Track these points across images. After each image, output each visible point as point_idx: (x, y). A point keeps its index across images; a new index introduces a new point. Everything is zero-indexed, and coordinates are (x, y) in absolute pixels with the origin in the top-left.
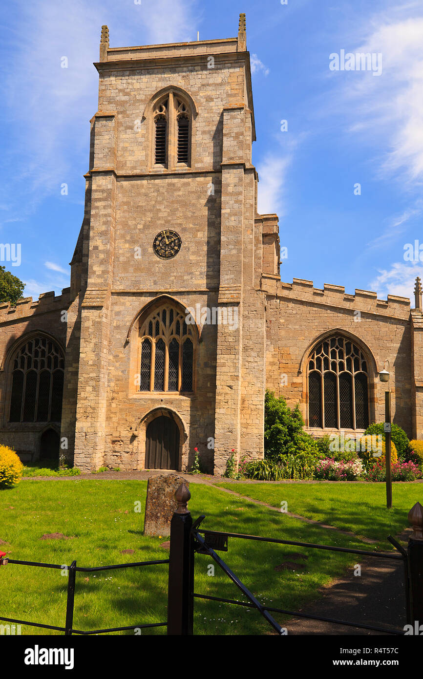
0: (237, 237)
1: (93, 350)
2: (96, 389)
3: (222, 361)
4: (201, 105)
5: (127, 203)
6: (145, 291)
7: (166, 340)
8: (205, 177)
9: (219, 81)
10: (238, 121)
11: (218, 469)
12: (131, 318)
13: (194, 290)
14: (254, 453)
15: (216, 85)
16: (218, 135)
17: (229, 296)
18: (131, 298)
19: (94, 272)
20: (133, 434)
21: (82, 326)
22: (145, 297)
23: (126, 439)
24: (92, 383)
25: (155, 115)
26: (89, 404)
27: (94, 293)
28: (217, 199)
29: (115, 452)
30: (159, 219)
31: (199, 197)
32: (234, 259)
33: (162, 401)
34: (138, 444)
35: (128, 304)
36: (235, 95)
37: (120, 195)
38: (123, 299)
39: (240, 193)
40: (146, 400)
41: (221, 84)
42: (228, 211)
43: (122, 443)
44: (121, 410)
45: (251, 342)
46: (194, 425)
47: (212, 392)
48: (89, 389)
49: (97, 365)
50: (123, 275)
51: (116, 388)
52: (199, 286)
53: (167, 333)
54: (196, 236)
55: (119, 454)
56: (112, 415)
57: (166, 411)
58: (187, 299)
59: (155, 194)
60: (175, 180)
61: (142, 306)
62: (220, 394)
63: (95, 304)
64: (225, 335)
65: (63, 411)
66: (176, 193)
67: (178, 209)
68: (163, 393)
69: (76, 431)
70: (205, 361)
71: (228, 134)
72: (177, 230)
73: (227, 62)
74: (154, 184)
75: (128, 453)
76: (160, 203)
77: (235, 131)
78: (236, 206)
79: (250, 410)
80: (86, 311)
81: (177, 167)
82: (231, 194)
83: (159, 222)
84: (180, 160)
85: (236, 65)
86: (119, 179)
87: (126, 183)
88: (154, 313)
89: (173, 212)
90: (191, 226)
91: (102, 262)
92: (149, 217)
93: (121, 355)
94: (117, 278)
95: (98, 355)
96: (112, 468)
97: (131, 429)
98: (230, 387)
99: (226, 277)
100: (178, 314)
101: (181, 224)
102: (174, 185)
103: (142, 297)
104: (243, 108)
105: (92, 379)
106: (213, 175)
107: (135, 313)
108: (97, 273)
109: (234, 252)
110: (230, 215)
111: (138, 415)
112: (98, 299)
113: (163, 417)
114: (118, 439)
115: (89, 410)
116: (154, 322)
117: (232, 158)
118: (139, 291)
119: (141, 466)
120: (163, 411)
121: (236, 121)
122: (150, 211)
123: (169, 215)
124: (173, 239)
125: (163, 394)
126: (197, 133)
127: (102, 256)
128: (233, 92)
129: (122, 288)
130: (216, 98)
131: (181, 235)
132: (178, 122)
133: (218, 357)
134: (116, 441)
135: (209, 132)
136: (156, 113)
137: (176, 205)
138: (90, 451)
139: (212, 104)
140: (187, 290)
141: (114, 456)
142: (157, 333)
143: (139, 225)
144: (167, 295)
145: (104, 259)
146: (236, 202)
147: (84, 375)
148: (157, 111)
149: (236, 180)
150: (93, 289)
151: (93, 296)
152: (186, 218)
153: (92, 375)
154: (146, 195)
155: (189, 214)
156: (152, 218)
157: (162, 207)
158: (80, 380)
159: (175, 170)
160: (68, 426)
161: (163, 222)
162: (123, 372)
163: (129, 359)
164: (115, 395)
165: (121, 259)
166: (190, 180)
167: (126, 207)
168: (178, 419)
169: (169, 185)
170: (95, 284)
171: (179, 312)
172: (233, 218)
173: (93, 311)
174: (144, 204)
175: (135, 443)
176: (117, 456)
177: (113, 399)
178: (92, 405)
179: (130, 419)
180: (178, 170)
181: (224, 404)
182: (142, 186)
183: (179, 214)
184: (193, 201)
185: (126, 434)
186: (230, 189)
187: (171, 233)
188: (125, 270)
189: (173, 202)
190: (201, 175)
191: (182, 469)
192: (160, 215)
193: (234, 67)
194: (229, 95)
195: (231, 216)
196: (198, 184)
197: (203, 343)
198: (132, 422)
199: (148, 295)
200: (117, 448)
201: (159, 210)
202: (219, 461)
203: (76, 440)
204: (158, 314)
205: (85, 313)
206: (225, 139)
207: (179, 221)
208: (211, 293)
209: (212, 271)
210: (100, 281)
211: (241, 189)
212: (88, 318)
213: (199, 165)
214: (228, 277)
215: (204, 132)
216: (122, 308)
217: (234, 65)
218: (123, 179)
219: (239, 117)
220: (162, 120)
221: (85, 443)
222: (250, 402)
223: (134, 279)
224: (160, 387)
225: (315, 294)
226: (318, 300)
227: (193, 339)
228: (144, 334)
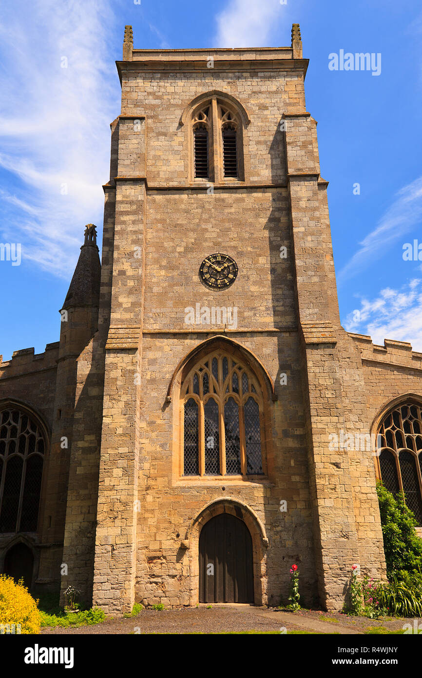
0: (318, 261)
1: (124, 413)
2: (128, 472)
3: (320, 426)
4: (253, 113)
5: (162, 221)
6: (190, 330)
7: (220, 399)
8: (264, 192)
9: (274, 88)
10: (304, 129)
11: (333, 601)
12: (173, 368)
13: (260, 329)
14: (374, 571)
15: (270, 92)
16: (280, 143)
17: (319, 335)
18: (171, 341)
19: (120, 305)
20: (182, 544)
21: (106, 377)
22: (191, 339)
23: (170, 553)
24: (122, 463)
25: (193, 122)
26: (118, 497)
27: (121, 331)
28: (281, 218)
29: (153, 576)
30: (206, 240)
31: (257, 216)
32: (316, 288)
33: (224, 489)
34: (190, 561)
35: (167, 349)
36: (294, 104)
37: (151, 211)
38: (158, 342)
39: (315, 209)
40: (199, 489)
41: (276, 92)
42: (302, 229)
43: (164, 561)
44: (161, 506)
45: (347, 401)
46: (275, 526)
47: (298, 475)
48: (117, 472)
49: (129, 434)
50: (158, 311)
51: (152, 471)
52: (266, 324)
53: (221, 389)
54: (257, 262)
55: (159, 580)
56: (147, 515)
57: (231, 506)
58: (251, 342)
59: (199, 211)
60: (225, 196)
61: (188, 352)
62: (323, 476)
63: (125, 346)
64: (320, 388)
65: (68, 511)
66: (227, 211)
67: (230, 228)
68: (220, 477)
69: (97, 543)
70: (283, 428)
71: (292, 143)
72: (231, 254)
73: (282, 70)
74: (197, 199)
75: (173, 577)
76: (207, 221)
77: (301, 140)
78: (312, 224)
79: (358, 501)
80: (112, 355)
81: (224, 181)
82: (305, 210)
83: (206, 244)
84: (227, 174)
85: (294, 73)
86: (150, 192)
87: (159, 198)
88: (201, 363)
89: (224, 232)
90: (249, 249)
91: (131, 292)
92: (191, 238)
93: (159, 422)
94: (151, 314)
95: (131, 420)
96: (149, 605)
97: (178, 536)
98: (337, 465)
99: (308, 311)
100: (234, 364)
101: (235, 248)
102: (223, 200)
103: (187, 339)
104: (309, 115)
105: (121, 456)
106: (274, 190)
107: (178, 361)
108: (124, 306)
109: (315, 279)
110: (305, 234)
111: (188, 512)
112: (130, 340)
113: (225, 515)
114: (158, 554)
115: (118, 507)
116: (201, 374)
117: (299, 170)
118: (182, 331)
119: (195, 600)
120: (227, 505)
121: (301, 129)
122: (194, 230)
123: (218, 236)
124: (226, 265)
125: (221, 480)
126: (251, 143)
127: (131, 283)
128: (292, 101)
129: (158, 327)
130: (271, 107)
131: (236, 260)
132: (223, 132)
133: (313, 419)
134: (155, 558)
135: (265, 142)
136: (195, 120)
137: (227, 225)
138: (121, 578)
139: (266, 112)
140: (250, 330)
141: (151, 583)
142: (206, 391)
143: (178, 248)
144: (222, 336)
145: (133, 287)
146: (312, 219)
147: (110, 451)
148: (197, 119)
149: (310, 194)
150: (120, 326)
151: (120, 336)
152: (241, 239)
153: (121, 450)
154: (187, 212)
155: (247, 235)
156: (195, 239)
157: (209, 226)
158: (103, 458)
159: (225, 184)
160: (76, 536)
161: (211, 244)
162: (162, 446)
163: (171, 427)
164: (151, 482)
165: (156, 289)
166: (244, 195)
167: (160, 226)
168: (251, 518)
169: (217, 200)
170: (122, 321)
171: (236, 361)
172: (309, 238)
173: (123, 355)
174: (184, 222)
175: (185, 560)
176: (156, 583)
177: (148, 488)
178: (123, 498)
179: (176, 519)
180: (228, 184)
181: (330, 491)
182: (182, 201)
183: (233, 235)
184: (250, 220)
185: (170, 545)
186: (303, 204)
187: (223, 257)
188: (161, 303)
189: (223, 221)
190: (258, 190)
191: (263, 602)
192: (207, 235)
193: (291, 76)
194: (287, 104)
195: (307, 236)
196: (255, 201)
197: (278, 402)
198: (178, 525)
199: (195, 336)
200: (157, 570)
201: (206, 230)
202: (333, 586)
203: (96, 559)
204: (207, 365)
205: (110, 359)
206: (289, 148)
207: (232, 244)
208: (284, 334)
209: (283, 306)
210: (127, 316)
211: (316, 204)
212: (115, 366)
213: (255, 179)
214: (311, 311)
215: (258, 143)
216: (158, 354)
217: (290, 73)
218: (155, 192)
219: (304, 125)
220: (201, 130)
221: (112, 563)
222: (358, 489)
223: (174, 316)
224: (214, 468)
225: (375, 351)
226: (380, 358)
227: (258, 398)
228: (187, 392)
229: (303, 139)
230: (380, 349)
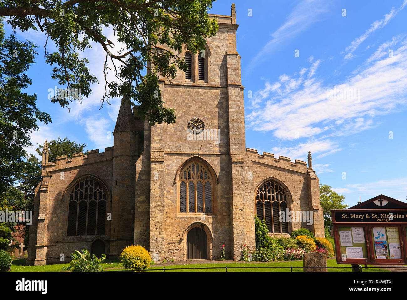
0: (238, 125)
1: (159, 188)
2: (161, 211)
3: (236, 195)
4: (213, 49)
5: (171, 101)
6: (184, 153)
7: (195, 181)
8: (217, 90)
9: (222, 38)
10: (235, 61)
11: (237, 257)
12: (176, 169)
13: (213, 153)
14: (251, 247)
15: (221, 40)
16: (224, 67)
17: (238, 158)
18: (176, 157)
20: (181, 238)
21: (151, 173)
22: (184, 156)
23: (176, 241)
24: (159, 208)
25: (185, 51)
26: (158, 221)
27: (156, 153)
28: (224, 103)
29: (170, 250)
30: (191, 111)
31: (213, 101)
32: (237, 137)
33: (197, 218)
34: (184, 244)
35: (174, 160)
36: (231, 47)
37: (166, 95)
38: (171, 157)
39: (239, 101)
40: (187, 218)
41: (223, 40)
42: (233, 110)
43: (174, 244)
44: (172, 224)
45: (246, 184)
46: (216, 232)
47: (226, 213)
48: (157, 211)
49: (162, 197)
50: (170, 143)
51: (169, 211)
52: (215, 151)
53: (196, 178)
54: (213, 123)
55: (172, 251)
56: (167, 228)
57: (200, 224)
58: (209, 158)
59: (188, 96)
60: (199, 90)
61: (183, 162)
62: (236, 214)
63: (159, 160)
64: (237, 180)
65: (135, 225)
66: (200, 97)
67: (201, 106)
68: (195, 213)
69: (150, 237)
70: (222, 195)
71: (230, 68)
72: (202, 118)
73: (226, 28)
74: (187, 91)
75: (177, 250)
76: (191, 102)
77: (234, 67)
78: (237, 108)
79: (247, 223)
80: (153, 164)
81: (199, 82)
82: (234, 101)
83: (191, 113)
84: (200, 78)
85: (232, 31)
86: (166, 86)
87: (170, 89)
88: (187, 166)
89: (199, 108)
90: (210, 116)
91: (159, 135)
92: (184, 109)
93: (171, 191)
94: (167, 144)
95: (162, 191)
96: (168, 260)
97: (179, 235)
98: (241, 210)
99: (233, 147)
100: (201, 167)
101: (203, 115)
102: (199, 92)
103: (182, 156)
104: (238, 55)
105: (159, 205)
106: (221, 89)
107: (179, 166)
108: (156, 141)
109: (237, 133)
110: (234, 112)
111: (183, 226)
112: (160, 157)
113: (197, 228)
114: (172, 242)
115: (158, 224)
116: (187, 171)
117: (233, 81)
118: (180, 153)
119: (185, 258)
120: (198, 224)
121: (234, 61)
122: (185, 106)
123: (196, 110)
124: (199, 123)
125: (195, 214)
126: (211, 65)
127: (159, 131)
128: (231, 45)
129: (170, 150)
130: (221, 47)
131: (204, 121)
132: (198, 56)
133: (233, 192)
134: (170, 243)
135: (218, 65)
136: (186, 50)
137: (200, 104)
138: (160, 250)
139: (219, 50)
140: (209, 153)
141: (169, 252)
142: (189, 178)
143: (178, 114)
144: (197, 156)
145: (160, 133)
146: (237, 105)
147: (154, 203)
148: (187, 49)
149: (237, 94)
150: (155, 150)
151: (156, 155)
152: (206, 112)
153: (159, 203)
154: (182, 97)
155: (209, 110)
156: (186, 110)
157: (192, 104)
158: (151, 206)
159: (199, 84)
160: (139, 235)
161: (193, 113)
162: (172, 201)
163: (176, 193)
164: (168, 215)
165: (169, 133)
166: (208, 90)
167: (170, 103)
168: (207, 229)
169: (196, 92)
170: (155, 148)
171: (202, 166)
172: (235, 114)
173: (158, 164)
174: (181, 102)
175: (182, 244)
176: (171, 252)
177: (167, 217)
178: (160, 221)
179: (178, 229)
180: (201, 84)
181: (238, 219)
182: (180, 91)
183: (202, 109)
184: (210, 103)
185: (176, 239)
186: (233, 98)
187: (198, 120)
188: (171, 140)
189: (198, 102)
190: (214, 88)
191: (211, 258)
192: (191, 109)
193: (231, 32)
194: (228, 46)
195: (234, 113)
196: (213, 93)
197: (220, 184)
198: (180, 231)
199: (186, 155)
200: (171, 247)
201: (191, 106)
202: (237, 252)
203: (150, 243)
204: (190, 167)
205: (152, 165)
206: (228, 70)
207: (202, 113)
208: (223, 156)
209: (223, 143)
210: (158, 146)
211: (239, 99)
212: (155, 168)
213: (213, 83)
214: (235, 147)
215: (215, 65)
216: (170, 163)
217: (230, 30)
218: (168, 86)
219: (236, 59)
220: (188, 54)
221: (157, 244)
222: (248, 218)
223: (177, 146)
224: (192, 210)
225: (259, 157)
226: (260, 161)
227: (211, 182)
228: (182, 178)
229: (235, 66)
230: (261, 156)
